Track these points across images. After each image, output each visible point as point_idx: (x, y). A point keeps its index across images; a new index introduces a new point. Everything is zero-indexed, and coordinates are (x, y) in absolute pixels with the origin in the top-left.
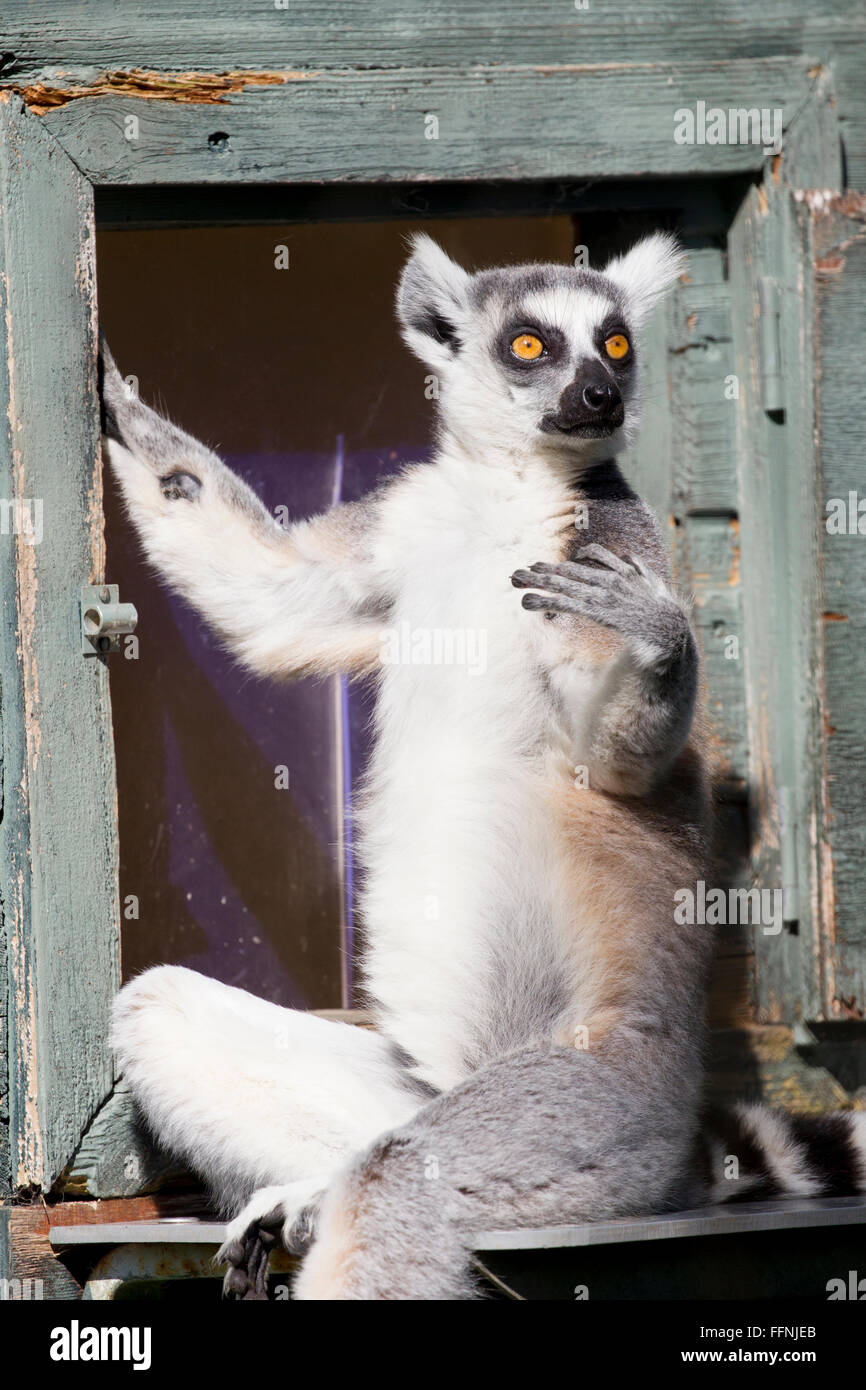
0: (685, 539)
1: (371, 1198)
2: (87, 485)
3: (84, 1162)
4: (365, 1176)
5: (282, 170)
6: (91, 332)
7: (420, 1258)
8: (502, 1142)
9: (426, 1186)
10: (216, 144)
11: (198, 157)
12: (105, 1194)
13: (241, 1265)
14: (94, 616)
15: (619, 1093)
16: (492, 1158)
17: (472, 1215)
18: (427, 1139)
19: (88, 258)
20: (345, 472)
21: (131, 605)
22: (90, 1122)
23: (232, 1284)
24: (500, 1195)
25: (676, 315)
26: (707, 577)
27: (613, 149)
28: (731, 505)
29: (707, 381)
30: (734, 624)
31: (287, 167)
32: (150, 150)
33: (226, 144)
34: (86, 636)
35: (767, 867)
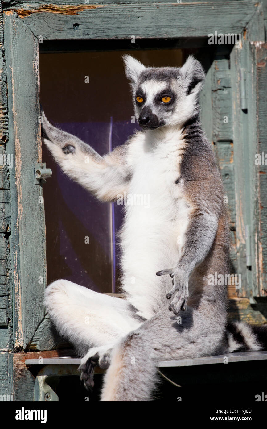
0: (217, 149)
1: (128, 351)
2: (36, 132)
3: (36, 340)
4: (126, 345)
5: (95, 35)
6: (38, 85)
7: (142, 370)
8: (167, 334)
9: (144, 348)
10: (75, 27)
11: (70, 31)
12: (42, 349)
13: (85, 371)
14: (38, 172)
15: (201, 319)
16: (164, 339)
17: (158, 357)
18: (144, 333)
19: (37, 62)
20: (113, 128)
21: (50, 169)
22: (37, 327)
23: (83, 377)
24: (166, 351)
25: (214, 80)
26: (223, 160)
27: (196, 29)
28: (231, 138)
29: (223, 100)
30: (232, 175)
31: (97, 34)
32: (55, 29)
33: (78, 27)
34: (36, 178)
35: (241, 249)
